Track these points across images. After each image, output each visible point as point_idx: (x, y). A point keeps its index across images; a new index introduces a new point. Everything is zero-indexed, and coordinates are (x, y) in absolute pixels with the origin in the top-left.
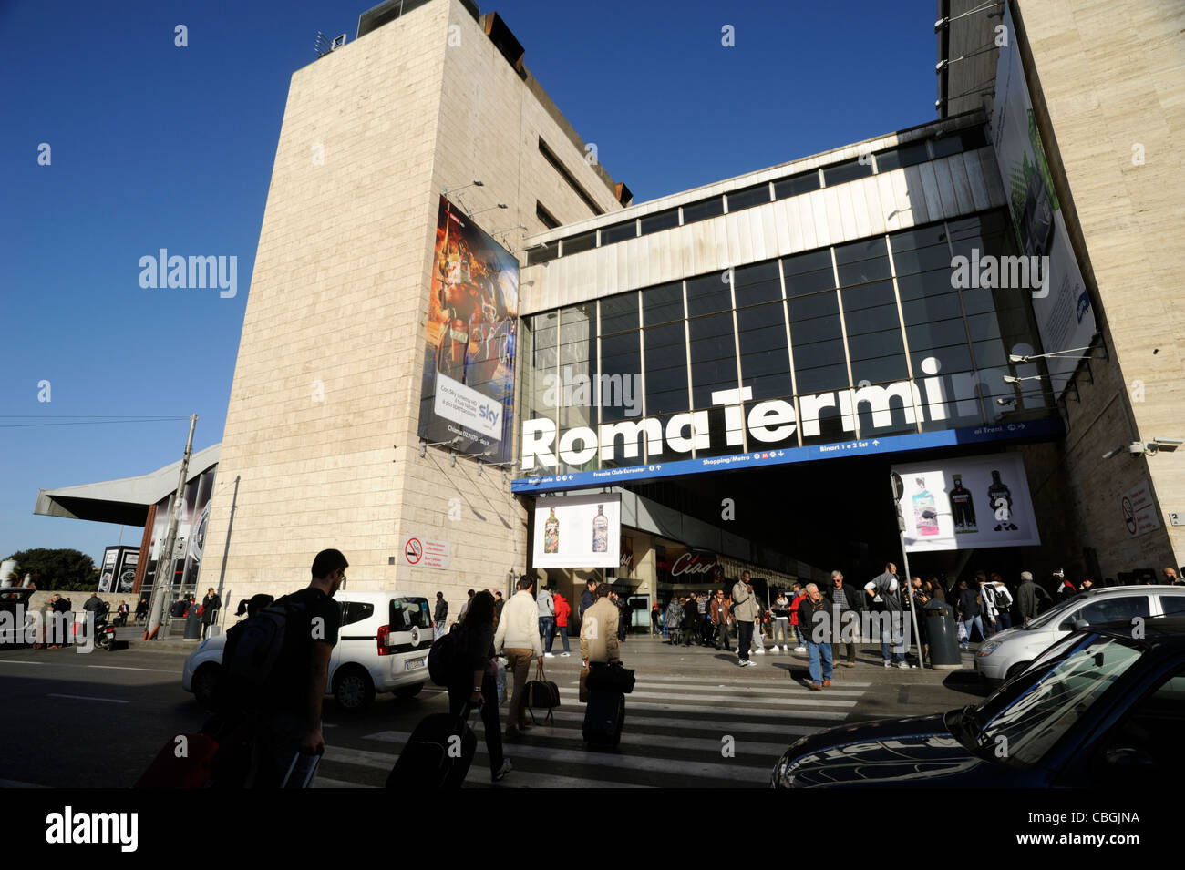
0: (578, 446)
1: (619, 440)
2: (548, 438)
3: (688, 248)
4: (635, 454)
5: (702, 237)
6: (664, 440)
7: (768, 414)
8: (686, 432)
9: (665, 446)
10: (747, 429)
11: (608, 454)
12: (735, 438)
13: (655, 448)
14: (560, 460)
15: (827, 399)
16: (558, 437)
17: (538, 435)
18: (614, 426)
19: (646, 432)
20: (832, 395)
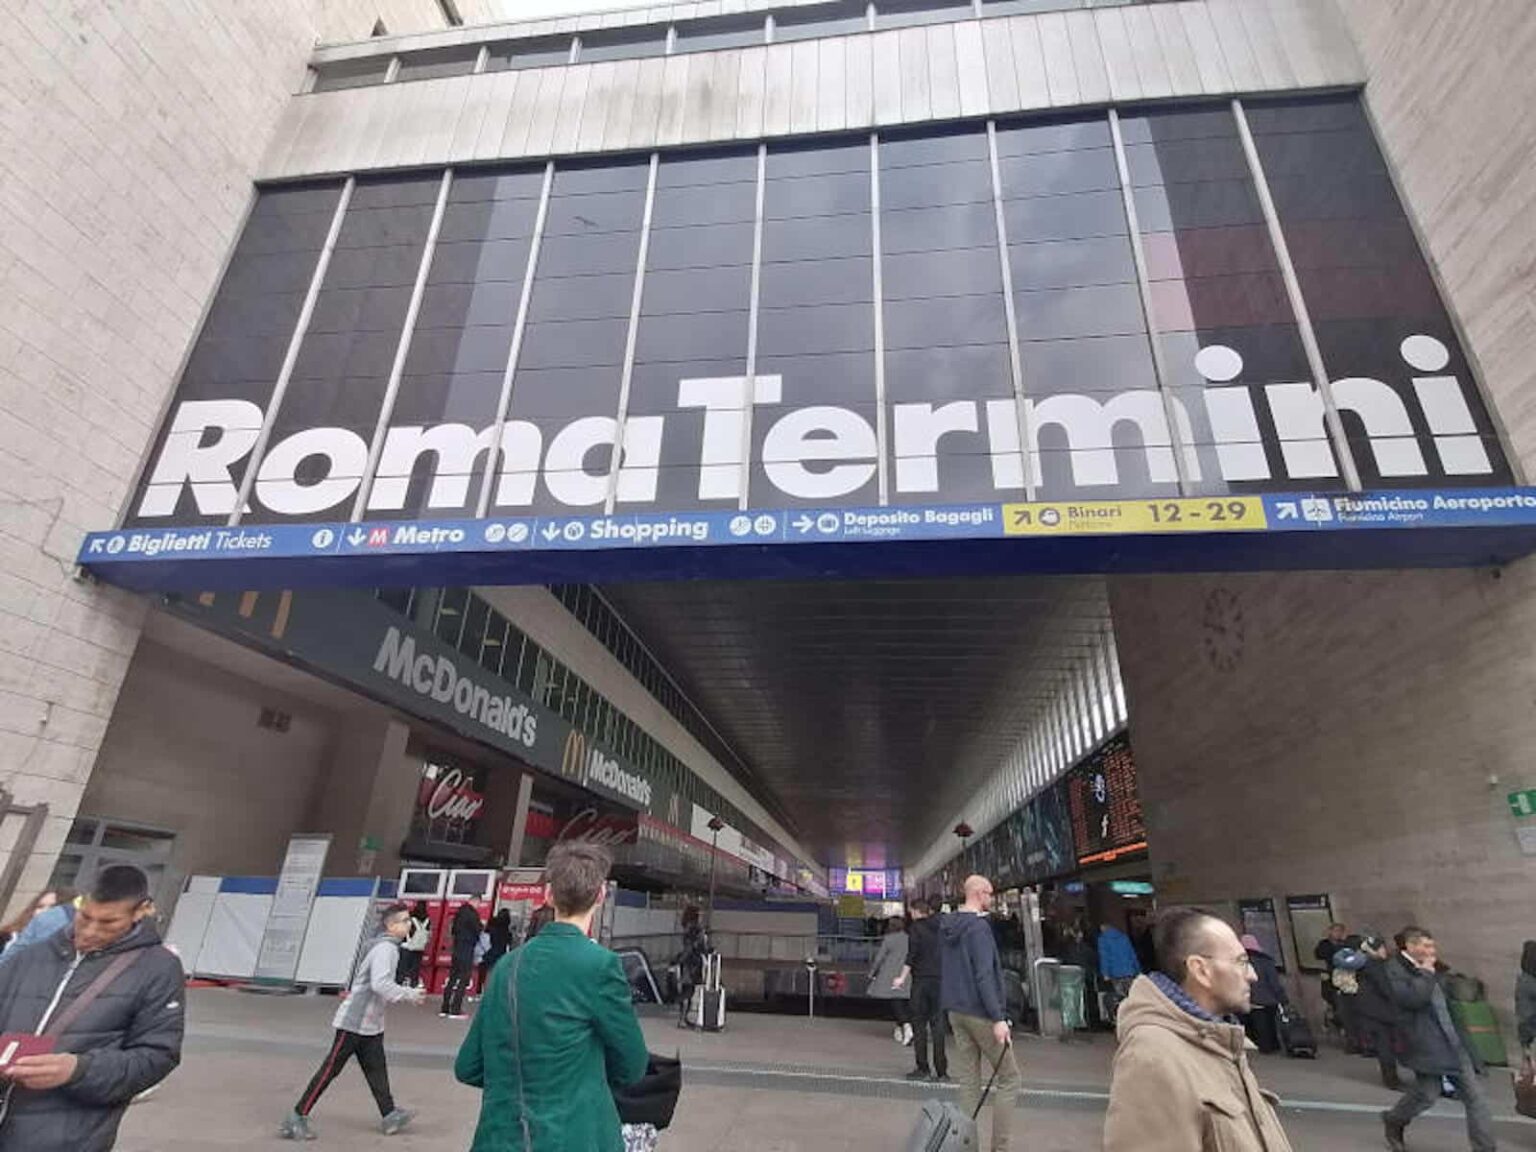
0: (313, 470)
1: (425, 466)
2: (231, 449)
3: (674, 96)
4: (458, 500)
5: (709, 78)
6: (541, 473)
7: (813, 435)
8: (599, 461)
9: (541, 486)
11: (390, 495)
12: (720, 482)
13: (513, 492)
15: (960, 416)
16: (260, 448)
17: (211, 436)
18: (424, 431)
19: (501, 452)
20: (969, 407)
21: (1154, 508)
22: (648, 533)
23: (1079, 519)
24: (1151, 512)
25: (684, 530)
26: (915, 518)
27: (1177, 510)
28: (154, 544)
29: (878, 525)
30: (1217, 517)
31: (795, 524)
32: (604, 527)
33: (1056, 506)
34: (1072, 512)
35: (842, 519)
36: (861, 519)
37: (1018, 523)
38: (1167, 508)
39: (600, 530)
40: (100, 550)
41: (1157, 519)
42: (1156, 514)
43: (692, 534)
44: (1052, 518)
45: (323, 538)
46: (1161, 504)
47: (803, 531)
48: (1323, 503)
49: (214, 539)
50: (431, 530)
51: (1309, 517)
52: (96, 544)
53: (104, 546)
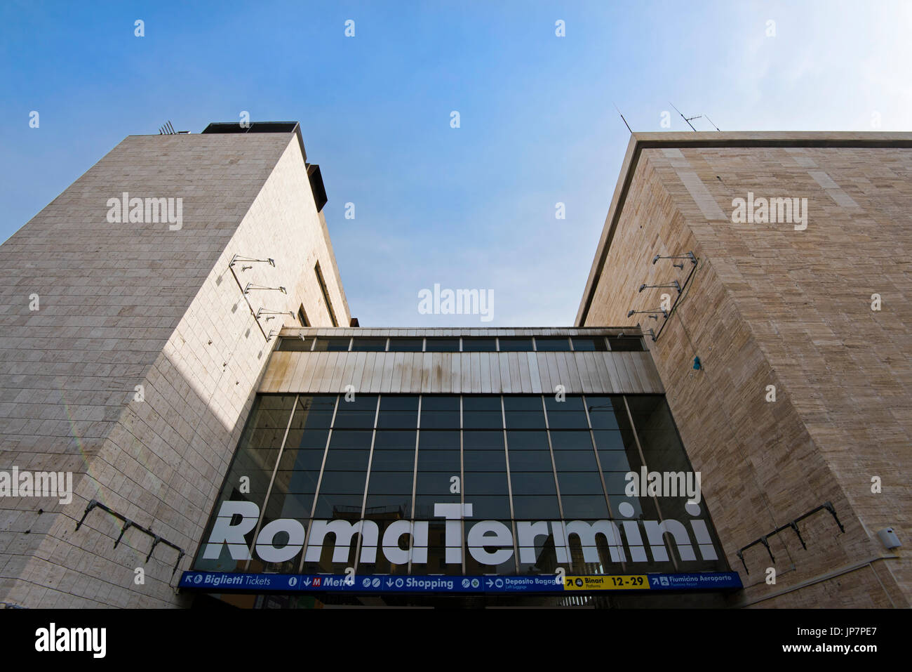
0: (281, 540)
1: (330, 538)
2: (247, 526)
3: (427, 370)
5: (440, 364)
6: (380, 547)
7: (487, 534)
8: (405, 542)
9: (380, 555)
10: (467, 547)
11: (314, 555)
12: (453, 556)
13: (369, 556)
14: (255, 555)
15: (541, 528)
16: (259, 526)
17: (237, 519)
18: (327, 523)
19: (362, 536)
20: (544, 524)
21: (613, 579)
22: (429, 586)
23: (589, 584)
24: (613, 581)
25: (444, 584)
26: (531, 582)
27: (621, 580)
28: (217, 580)
29: (518, 585)
30: (634, 584)
31: (487, 583)
32: (411, 581)
33: (580, 577)
34: (587, 581)
35: (504, 581)
36: (512, 582)
37: (568, 585)
38: (618, 580)
39: (410, 583)
40: (190, 581)
41: (615, 584)
42: (615, 582)
43: (447, 586)
44: (579, 583)
45: (293, 581)
46: (616, 577)
47: (490, 586)
48: (666, 579)
49: (245, 580)
50: (339, 580)
51: (663, 584)
52: (188, 578)
53: (192, 579)
